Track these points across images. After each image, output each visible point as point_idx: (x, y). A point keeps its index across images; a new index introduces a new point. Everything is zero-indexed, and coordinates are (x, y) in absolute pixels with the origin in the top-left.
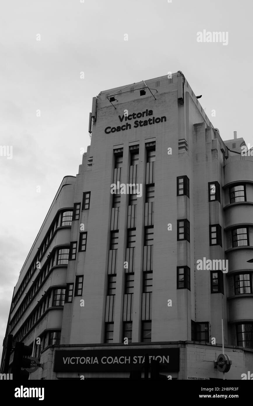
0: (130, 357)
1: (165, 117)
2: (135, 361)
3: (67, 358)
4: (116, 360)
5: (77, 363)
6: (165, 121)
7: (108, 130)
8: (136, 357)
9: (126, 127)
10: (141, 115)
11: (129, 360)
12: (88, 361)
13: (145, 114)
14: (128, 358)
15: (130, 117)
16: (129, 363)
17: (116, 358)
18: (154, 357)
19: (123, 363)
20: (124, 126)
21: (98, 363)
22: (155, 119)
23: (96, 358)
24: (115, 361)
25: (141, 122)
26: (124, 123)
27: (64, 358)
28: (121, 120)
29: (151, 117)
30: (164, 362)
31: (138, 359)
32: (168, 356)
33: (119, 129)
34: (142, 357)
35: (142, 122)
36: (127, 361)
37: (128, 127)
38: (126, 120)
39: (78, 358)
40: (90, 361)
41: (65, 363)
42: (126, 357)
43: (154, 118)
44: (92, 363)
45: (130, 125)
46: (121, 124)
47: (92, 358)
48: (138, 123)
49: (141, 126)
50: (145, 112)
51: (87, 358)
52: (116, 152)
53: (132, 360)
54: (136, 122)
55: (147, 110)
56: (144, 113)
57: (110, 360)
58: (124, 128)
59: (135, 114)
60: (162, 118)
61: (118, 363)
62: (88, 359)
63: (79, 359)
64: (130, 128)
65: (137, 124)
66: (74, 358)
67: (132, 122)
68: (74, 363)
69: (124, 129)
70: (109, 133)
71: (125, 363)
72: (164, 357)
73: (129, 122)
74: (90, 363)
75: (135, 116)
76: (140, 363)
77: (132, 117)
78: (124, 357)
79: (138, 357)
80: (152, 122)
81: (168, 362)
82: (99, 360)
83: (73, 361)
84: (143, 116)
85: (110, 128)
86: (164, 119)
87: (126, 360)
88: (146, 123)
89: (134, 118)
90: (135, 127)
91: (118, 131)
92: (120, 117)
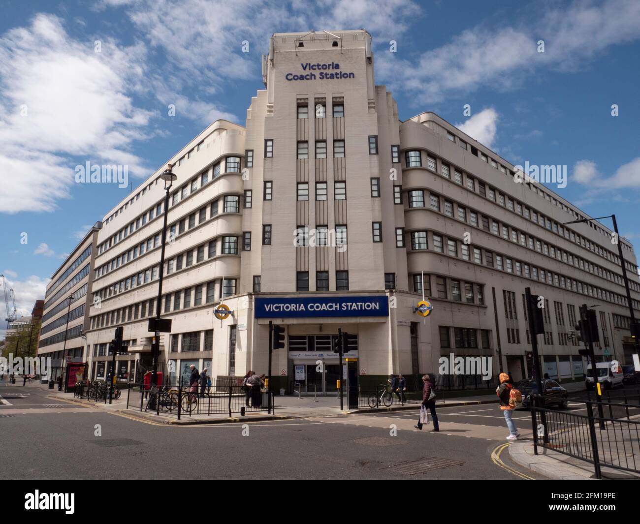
0: (338, 304)
1: (352, 74)
2: (344, 308)
3: (269, 305)
4: (324, 307)
5: (282, 310)
6: (353, 77)
7: (290, 77)
8: (345, 304)
9: (310, 77)
10: (325, 67)
11: (338, 306)
12: (294, 308)
13: (331, 67)
14: (336, 305)
15: (314, 67)
16: (338, 309)
17: (324, 305)
18: (363, 304)
19: (332, 309)
20: (308, 75)
21: (304, 310)
22: (342, 74)
23: (302, 305)
24: (322, 308)
25: (326, 74)
26: (307, 72)
27: (265, 305)
28: (304, 69)
29: (338, 71)
30: (373, 308)
31: (347, 306)
32: (378, 303)
33: (302, 78)
34: (351, 304)
35: (328, 75)
36: (336, 308)
37: (313, 77)
38: (310, 69)
39: (282, 305)
40: (296, 308)
41: (267, 310)
42: (334, 304)
43: (341, 72)
44: (298, 310)
45: (314, 75)
46: (305, 73)
47: (298, 305)
48: (324, 75)
49: (328, 78)
50: (331, 65)
51: (292, 305)
52: (299, 101)
53: (341, 307)
54: (321, 74)
55: (333, 63)
56: (329, 65)
57: (318, 307)
58: (308, 77)
59: (320, 65)
60: (350, 74)
61: (326, 309)
62: (294, 306)
63: (283, 307)
64: (315, 79)
65: (322, 76)
66: (277, 305)
67: (317, 73)
68: (278, 310)
69: (308, 79)
70: (290, 80)
71: (334, 309)
72: (373, 304)
73: (313, 72)
74: (295, 310)
75: (320, 67)
76: (349, 309)
77: (316, 67)
78: (332, 304)
79: (347, 304)
80: (339, 76)
81: (377, 308)
82: (306, 307)
83: (276, 308)
84: (329, 69)
85: (291, 74)
86: (352, 76)
87: (334, 307)
88: (332, 76)
89: (319, 69)
90: (320, 78)
91: (301, 79)
92: (302, 65)
